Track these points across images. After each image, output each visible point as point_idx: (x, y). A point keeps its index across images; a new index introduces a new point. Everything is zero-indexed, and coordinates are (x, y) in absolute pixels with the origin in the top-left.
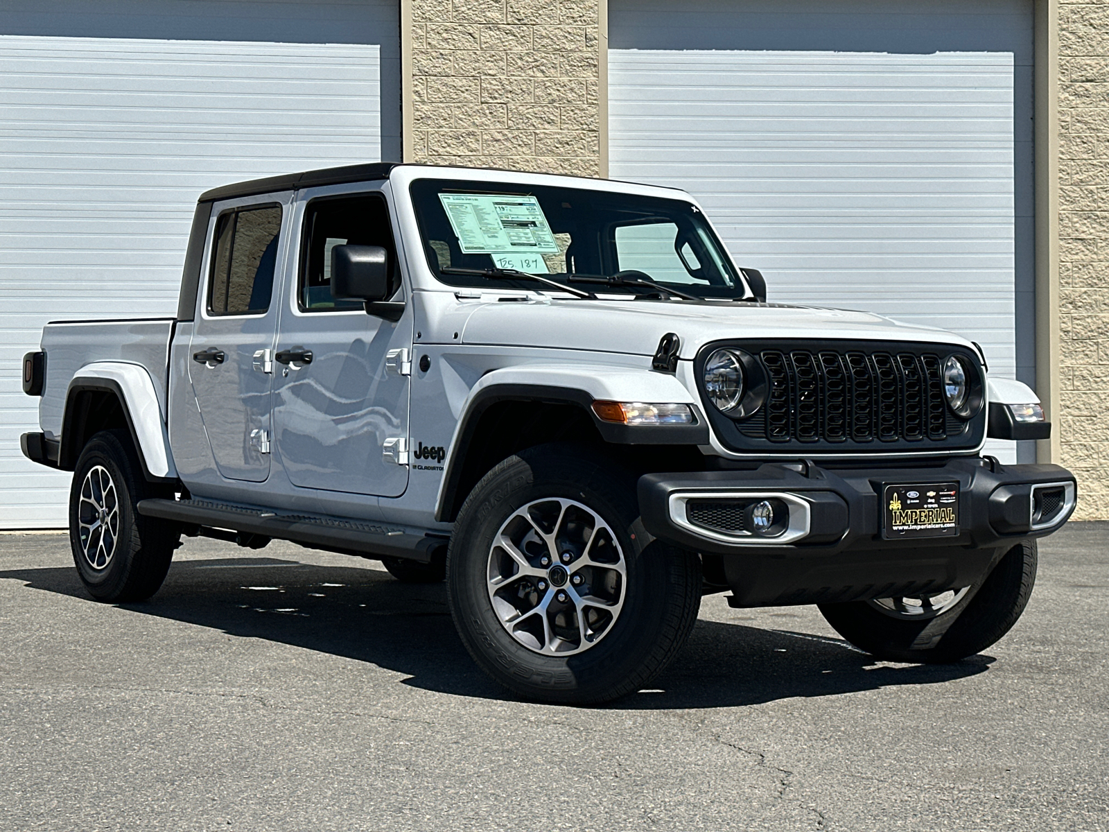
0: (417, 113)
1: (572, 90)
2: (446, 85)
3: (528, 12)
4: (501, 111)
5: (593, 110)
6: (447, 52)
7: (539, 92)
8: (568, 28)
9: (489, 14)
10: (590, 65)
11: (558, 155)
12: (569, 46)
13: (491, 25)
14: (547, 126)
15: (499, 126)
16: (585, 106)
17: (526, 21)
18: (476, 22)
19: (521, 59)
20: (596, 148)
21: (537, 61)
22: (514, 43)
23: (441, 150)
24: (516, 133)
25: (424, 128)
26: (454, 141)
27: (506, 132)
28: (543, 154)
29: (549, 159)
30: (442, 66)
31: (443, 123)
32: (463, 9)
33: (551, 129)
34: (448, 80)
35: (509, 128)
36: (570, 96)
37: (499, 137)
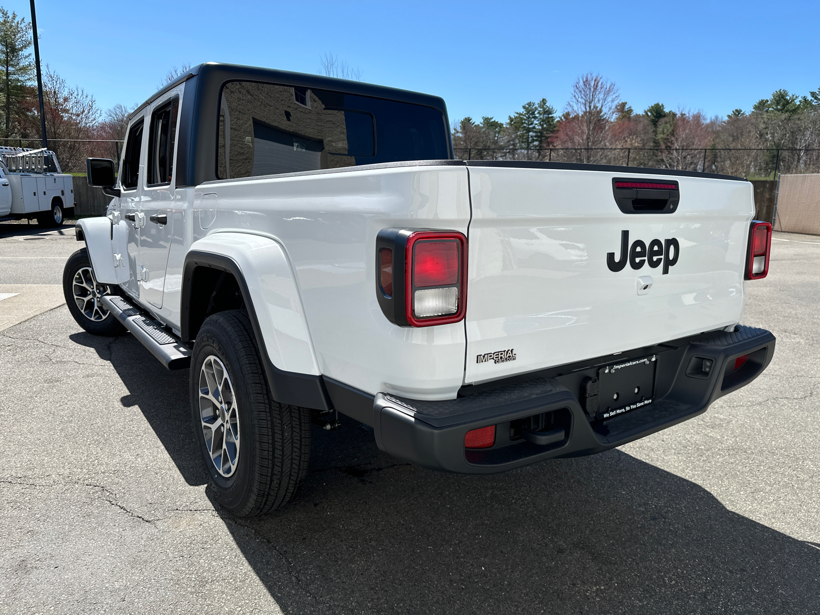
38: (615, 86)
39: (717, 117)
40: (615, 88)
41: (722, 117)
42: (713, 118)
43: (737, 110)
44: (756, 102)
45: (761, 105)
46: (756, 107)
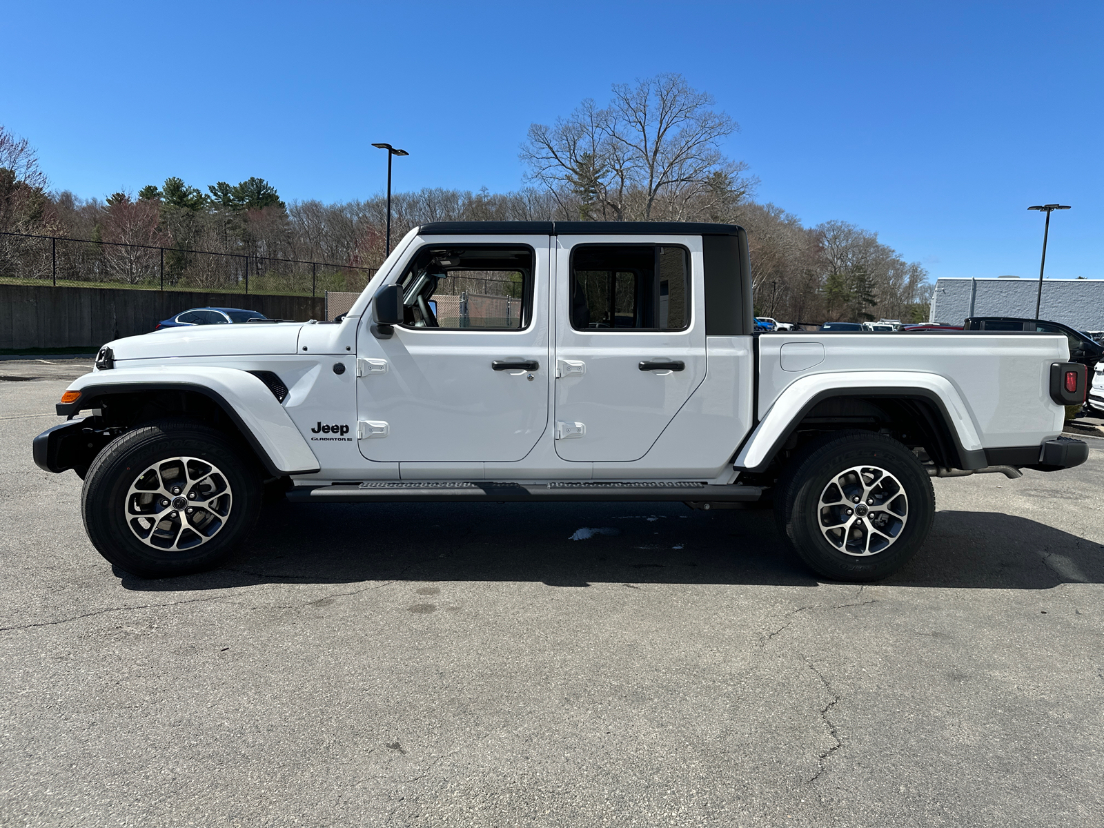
38: (28, 145)
39: (95, 200)
40: (29, 147)
41: (102, 201)
42: (90, 201)
43: (118, 194)
44: (142, 187)
45: (150, 193)
46: (142, 194)
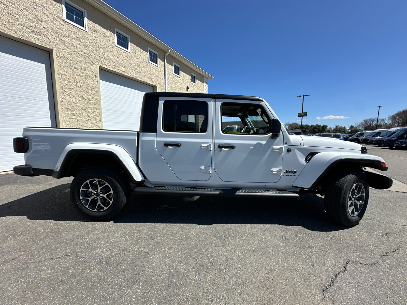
0: (59, 82)
1: (93, 85)
2: (66, 77)
3: (84, 68)
4: (79, 86)
5: (97, 89)
6: (66, 71)
7: (87, 84)
8: (92, 73)
9: (75, 66)
10: (96, 81)
11: (91, 96)
12: (93, 77)
13: (76, 68)
14: (89, 90)
15: (79, 88)
16: (96, 88)
17: (83, 69)
18: (72, 67)
19: (83, 76)
20: (98, 96)
21: (86, 78)
22: (81, 73)
23: (66, 91)
24: (83, 90)
25: (61, 85)
26: (69, 89)
27: (80, 90)
28: (88, 95)
29: (90, 96)
30: (65, 73)
31: (66, 85)
32: (69, 63)
33: (89, 91)
34: (67, 77)
35: (81, 89)
36: (93, 86)
37: (79, 90)
